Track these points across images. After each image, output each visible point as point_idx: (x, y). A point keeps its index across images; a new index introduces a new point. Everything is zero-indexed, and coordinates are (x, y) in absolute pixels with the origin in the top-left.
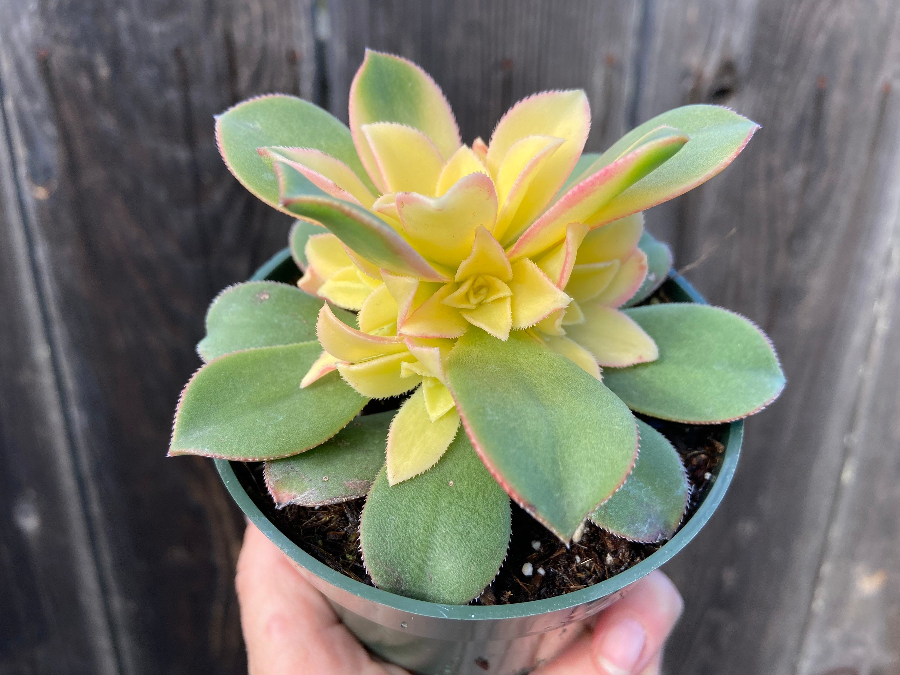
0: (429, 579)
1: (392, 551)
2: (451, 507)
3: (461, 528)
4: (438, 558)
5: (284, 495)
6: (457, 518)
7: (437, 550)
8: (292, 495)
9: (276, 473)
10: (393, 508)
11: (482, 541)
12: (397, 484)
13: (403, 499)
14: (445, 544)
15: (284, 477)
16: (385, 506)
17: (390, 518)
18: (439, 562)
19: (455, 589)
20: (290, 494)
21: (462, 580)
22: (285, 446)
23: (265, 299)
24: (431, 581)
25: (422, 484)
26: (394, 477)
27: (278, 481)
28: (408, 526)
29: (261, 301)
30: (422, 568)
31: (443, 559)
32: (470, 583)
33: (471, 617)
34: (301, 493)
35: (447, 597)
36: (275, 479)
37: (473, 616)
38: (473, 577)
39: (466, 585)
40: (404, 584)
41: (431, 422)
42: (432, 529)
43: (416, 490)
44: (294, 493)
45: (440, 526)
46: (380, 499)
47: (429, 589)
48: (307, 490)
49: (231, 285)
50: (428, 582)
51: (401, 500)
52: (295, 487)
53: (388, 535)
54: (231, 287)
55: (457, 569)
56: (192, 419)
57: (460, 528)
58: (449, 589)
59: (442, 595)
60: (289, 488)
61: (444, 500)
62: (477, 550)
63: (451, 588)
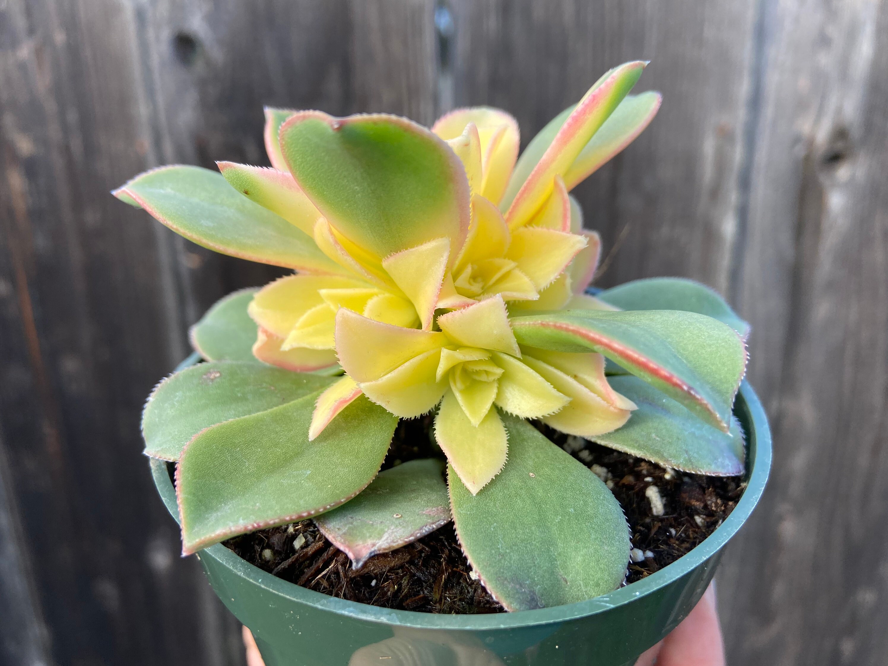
0: (564, 583)
1: (512, 562)
2: (549, 494)
3: (572, 510)
4: (564, 552)
5: (358, 548)
6: (562, 503)
7: (559, 544)
8: (368, 545)
9: (338, 527)
10: (490, 515)
11: (600, 516)
12: (481, 490)
13: (495, 503)
14: (564, 533)
15: (350, 528)
16: (480, 516)
17: (492, 526)
18: (566, 557)
19: (599, 579)
20: (366, 544)
21: (602, 565)
22: (335, 492)
23: (215, 378)
24: (567, 583)
25: (505, 484)
26: (474, 484)
27: (345, 534)
28: (516, 528)
29: (212, 380)
30: (552, 573)
31: (570, 551)
32: (611, 565)
33: (636, 596)
34: (380, 538)
35: (593, 594)
36: (341, 533)
37: (638, 593)
38: (612, 557)
39: (609, 569)
40: (539, 599)
41: (475, 427)
42: (543, 523)
43: (503, 490)
44: (370, 542)
45: (549, 517)
46: (471, 512)
47: (568, 595)
48: (384, 532)
49: (165, 377)
50: (563, 586)
51: (494, 504)
52: (368, 535)
53: (500, 545)
54: (166, 378)
55: (591, 555)
56: (200, 501)
57: (570, 511)
58: (593, 582)
59: (586, 594)
60: (361, 538)
61: (537, 491)
62: (600, 527)
63: (594, 581)
